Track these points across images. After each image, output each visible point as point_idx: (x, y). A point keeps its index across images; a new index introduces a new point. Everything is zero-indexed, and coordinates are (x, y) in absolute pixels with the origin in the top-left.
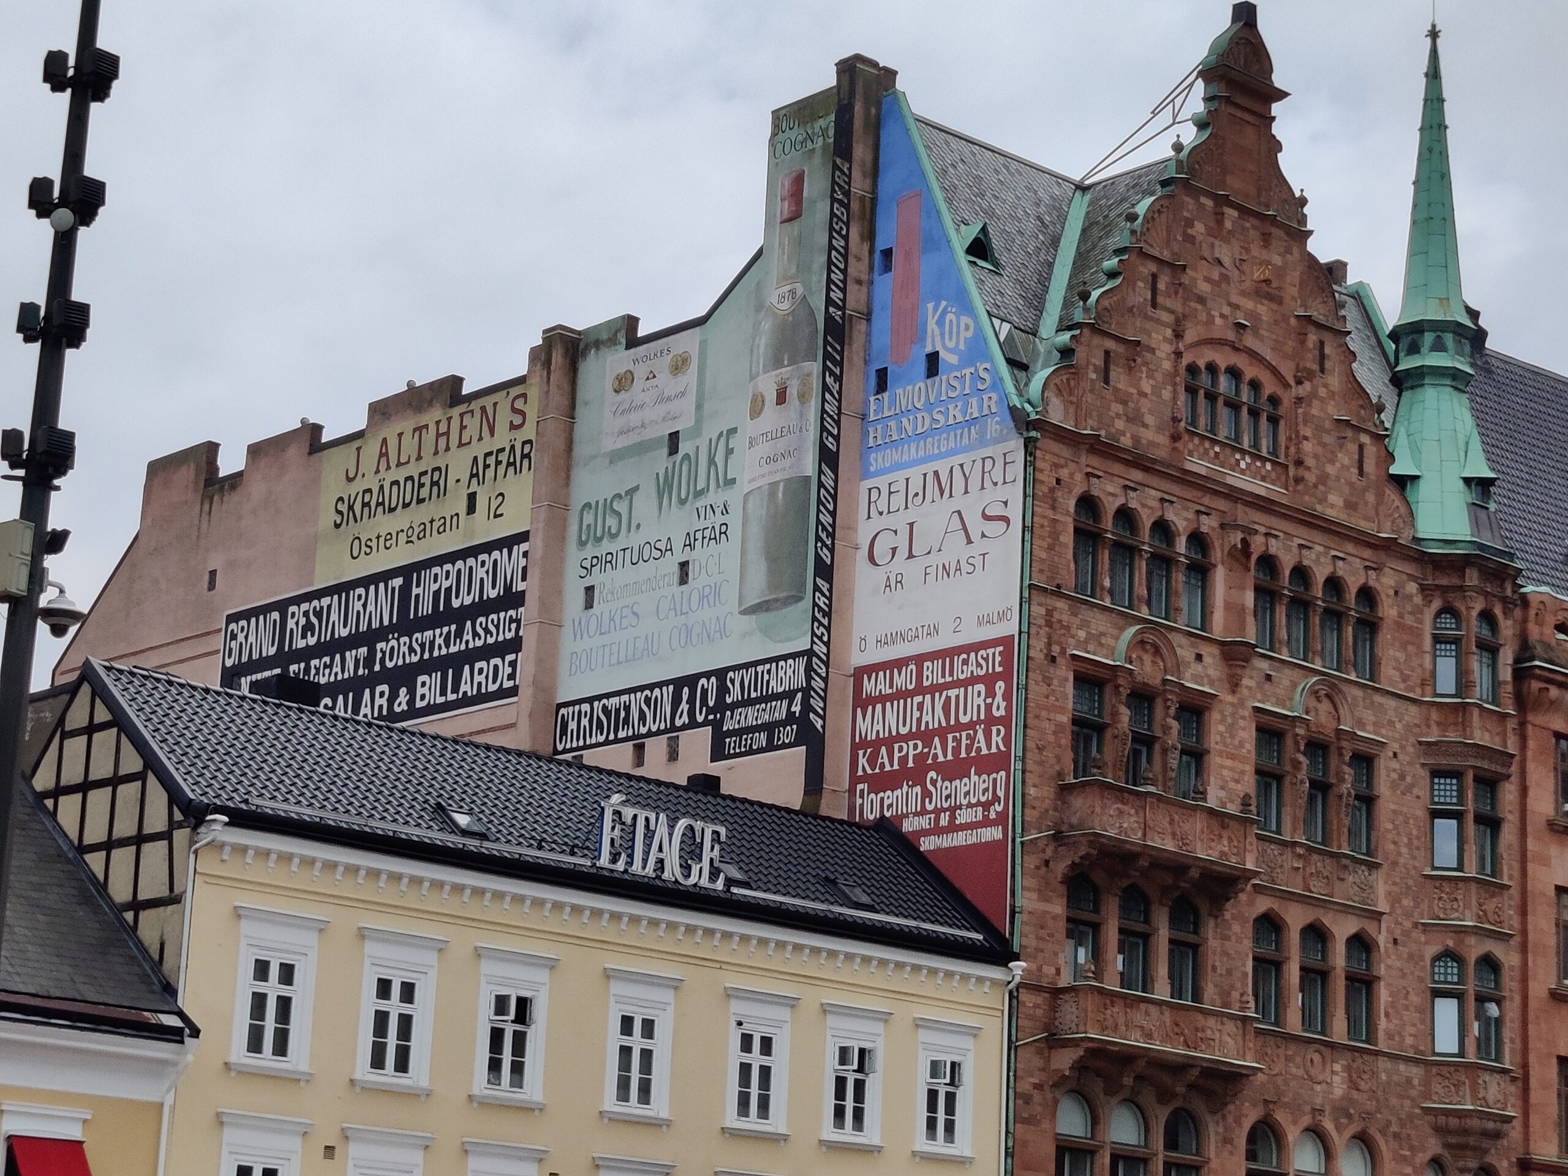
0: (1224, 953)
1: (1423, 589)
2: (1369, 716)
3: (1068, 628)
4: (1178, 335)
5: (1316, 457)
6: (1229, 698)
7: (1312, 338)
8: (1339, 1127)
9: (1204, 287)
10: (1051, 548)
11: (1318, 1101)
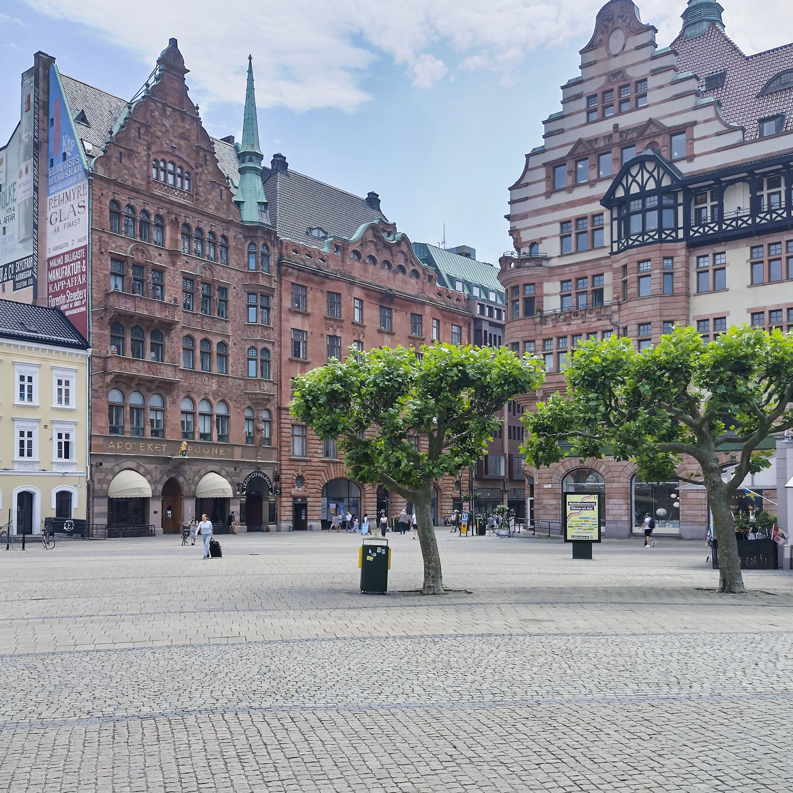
0: (172, 347)
1: (244, 237)
2: (225, 275)
3: (108, 243)
4: (149, 149)
5: (204, 192)
6: (172, 268)
7: (202, 154)
8: (214, 399)
9: (159, 134)
10: (100, 216)
11: (207, 391)
